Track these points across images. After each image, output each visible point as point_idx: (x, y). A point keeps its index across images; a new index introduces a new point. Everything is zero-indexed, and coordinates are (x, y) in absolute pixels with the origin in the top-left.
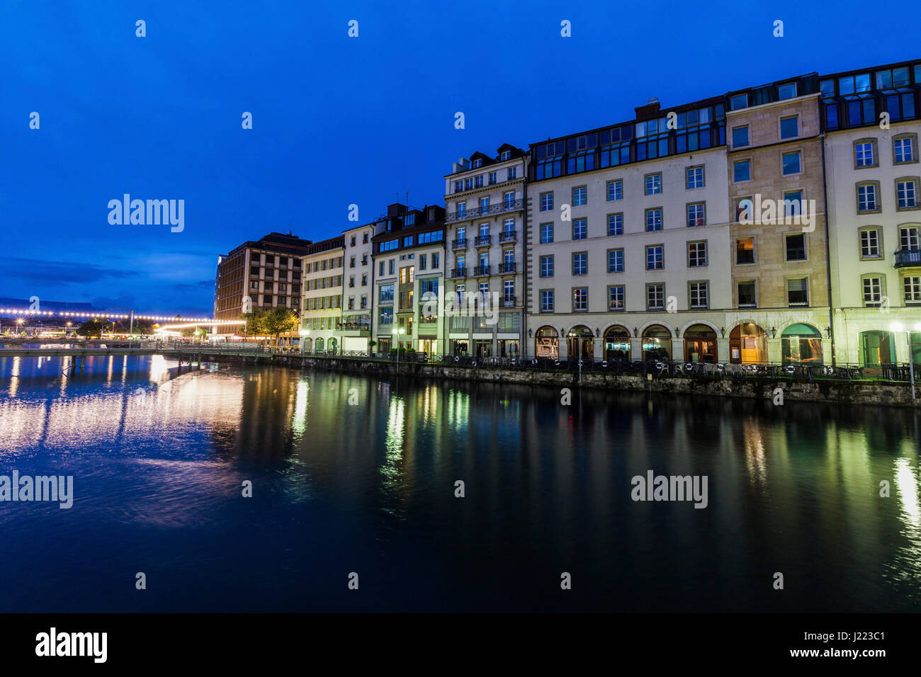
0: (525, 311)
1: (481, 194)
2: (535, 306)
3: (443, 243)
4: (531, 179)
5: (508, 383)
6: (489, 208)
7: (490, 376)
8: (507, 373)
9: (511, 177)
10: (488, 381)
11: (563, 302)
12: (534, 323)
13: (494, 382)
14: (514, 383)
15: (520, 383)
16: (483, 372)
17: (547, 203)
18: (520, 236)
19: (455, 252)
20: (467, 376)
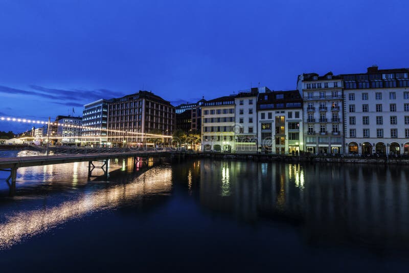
0: (344, 137)
1: (321, 91)
2: (348, 135)
3: (302, 108)
4: (345, 88)
5: (357, 163)
6: (325, 96)
7: (349, 161)
8: (357, 159)
9: (336, 86)
10: (349, 163)
11: (360, 134)
12: (348, 141)
13: (351, 163)
14: (360, 163)
15: (363, 163)
16: (346, 159)
17: (352, 97)
18: (341, 108)
19: (308, 112)
20: (339, 161)
